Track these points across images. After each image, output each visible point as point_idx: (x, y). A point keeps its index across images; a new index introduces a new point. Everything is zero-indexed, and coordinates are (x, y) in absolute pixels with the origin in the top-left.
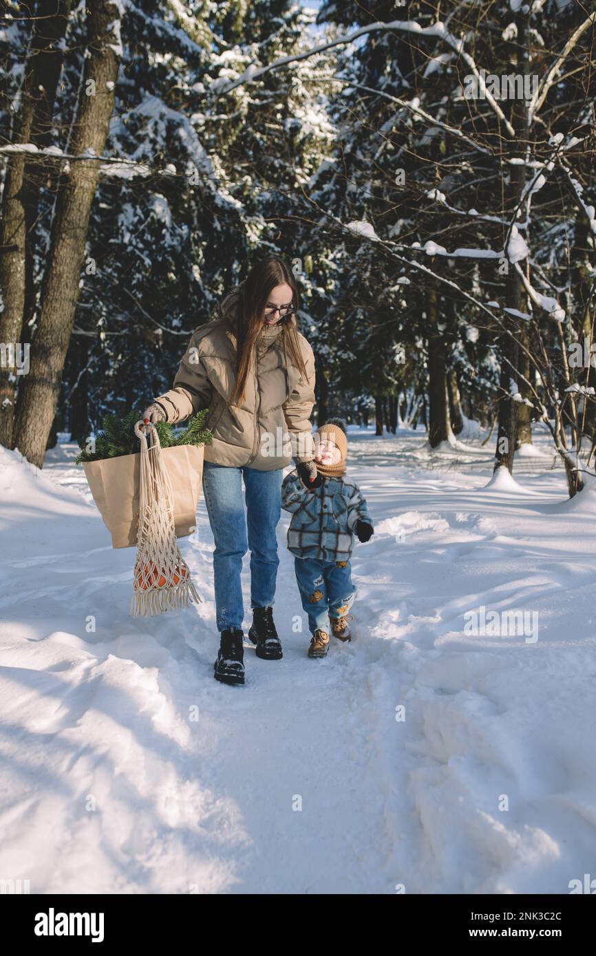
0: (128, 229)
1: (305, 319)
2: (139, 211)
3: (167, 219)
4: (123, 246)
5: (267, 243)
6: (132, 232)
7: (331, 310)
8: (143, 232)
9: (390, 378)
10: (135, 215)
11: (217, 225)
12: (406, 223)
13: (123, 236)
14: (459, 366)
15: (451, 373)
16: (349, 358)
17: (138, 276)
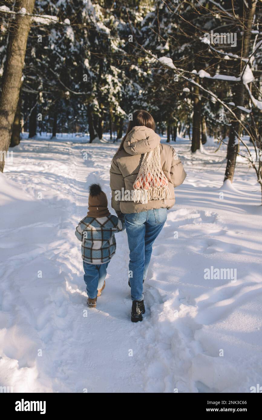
0: (53, 42)
1: (137, 87)
2: (59, 34)
3: (72, 38)
4: (50, 51)
5: (121, 50)
6: (55, 44)
7: (149, 85)
8: (61, 44)
9: (175, 118)
10: (57, 35)
11: (97, 41)
12: (187, 46)
13: (51, 46)
14: (207, 113)
15: (203, 116)
16: (156, 109)
17: (58, 66)
